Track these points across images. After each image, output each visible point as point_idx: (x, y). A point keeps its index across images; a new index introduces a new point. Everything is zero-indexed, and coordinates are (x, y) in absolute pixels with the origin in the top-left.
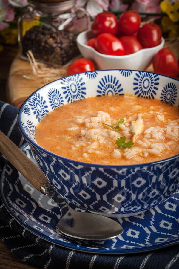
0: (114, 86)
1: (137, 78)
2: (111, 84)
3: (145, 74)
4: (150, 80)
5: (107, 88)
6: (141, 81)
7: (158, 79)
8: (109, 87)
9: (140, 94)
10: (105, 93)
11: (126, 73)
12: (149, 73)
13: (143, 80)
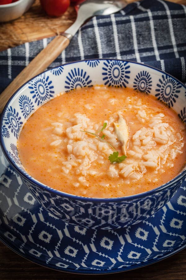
0: (82, 79)
1: (105, 67)
2: (79, 77)
3: (113, 62)
4: (120, 69)
5: (75, 82)
6: (111, 70)
7: (129, 67)
8: (77, 81)
9: (110, 84)
10: (73, 87)
11: (93, 63)
12: (118, 61)
13: (112, 69)
